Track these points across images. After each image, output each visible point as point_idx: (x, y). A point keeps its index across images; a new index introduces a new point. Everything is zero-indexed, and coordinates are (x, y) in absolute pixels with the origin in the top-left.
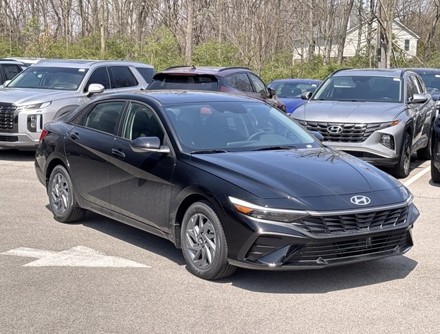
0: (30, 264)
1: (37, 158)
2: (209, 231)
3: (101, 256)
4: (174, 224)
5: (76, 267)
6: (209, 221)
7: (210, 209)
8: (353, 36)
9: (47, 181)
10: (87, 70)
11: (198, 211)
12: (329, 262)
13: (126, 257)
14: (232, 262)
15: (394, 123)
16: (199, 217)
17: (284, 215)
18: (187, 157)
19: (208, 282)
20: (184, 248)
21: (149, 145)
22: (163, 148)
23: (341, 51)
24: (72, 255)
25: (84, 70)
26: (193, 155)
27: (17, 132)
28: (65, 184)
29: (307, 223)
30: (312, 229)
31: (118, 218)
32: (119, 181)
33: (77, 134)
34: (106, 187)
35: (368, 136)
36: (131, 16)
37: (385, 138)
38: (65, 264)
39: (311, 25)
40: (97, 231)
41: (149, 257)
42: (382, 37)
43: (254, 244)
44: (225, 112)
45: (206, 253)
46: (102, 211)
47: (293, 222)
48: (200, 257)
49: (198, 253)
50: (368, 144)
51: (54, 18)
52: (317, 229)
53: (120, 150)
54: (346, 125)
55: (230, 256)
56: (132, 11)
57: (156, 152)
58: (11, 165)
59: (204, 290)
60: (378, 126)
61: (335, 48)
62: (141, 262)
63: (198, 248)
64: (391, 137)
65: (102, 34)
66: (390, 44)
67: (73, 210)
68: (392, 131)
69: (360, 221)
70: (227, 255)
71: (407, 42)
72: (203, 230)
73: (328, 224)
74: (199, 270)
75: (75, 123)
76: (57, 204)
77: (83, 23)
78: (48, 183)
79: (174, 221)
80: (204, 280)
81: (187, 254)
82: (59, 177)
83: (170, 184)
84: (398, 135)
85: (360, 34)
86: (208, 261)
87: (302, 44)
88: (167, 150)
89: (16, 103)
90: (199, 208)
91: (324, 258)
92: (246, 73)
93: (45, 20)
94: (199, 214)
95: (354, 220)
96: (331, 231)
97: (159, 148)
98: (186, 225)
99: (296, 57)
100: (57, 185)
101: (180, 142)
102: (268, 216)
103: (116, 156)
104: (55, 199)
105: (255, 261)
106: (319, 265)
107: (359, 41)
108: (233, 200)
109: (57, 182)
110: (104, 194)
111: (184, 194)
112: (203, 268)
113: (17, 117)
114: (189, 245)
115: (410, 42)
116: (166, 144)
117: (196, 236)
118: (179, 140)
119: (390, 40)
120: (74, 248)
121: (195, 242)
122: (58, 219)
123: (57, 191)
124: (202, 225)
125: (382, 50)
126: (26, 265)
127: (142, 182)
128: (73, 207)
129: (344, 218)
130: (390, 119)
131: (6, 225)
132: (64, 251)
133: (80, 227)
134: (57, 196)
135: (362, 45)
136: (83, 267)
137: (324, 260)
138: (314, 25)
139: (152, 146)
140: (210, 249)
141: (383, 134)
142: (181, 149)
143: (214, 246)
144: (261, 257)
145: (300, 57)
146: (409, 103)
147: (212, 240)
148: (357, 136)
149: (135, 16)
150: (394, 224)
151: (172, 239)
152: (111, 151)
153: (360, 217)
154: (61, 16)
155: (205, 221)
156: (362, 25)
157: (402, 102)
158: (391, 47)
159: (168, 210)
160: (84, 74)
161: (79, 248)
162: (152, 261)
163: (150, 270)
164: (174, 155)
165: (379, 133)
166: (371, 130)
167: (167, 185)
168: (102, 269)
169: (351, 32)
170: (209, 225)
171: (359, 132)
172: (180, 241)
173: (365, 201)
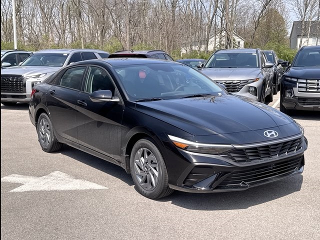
0: (15, 190)
1: (30, 108)
2: (152, 161)
3: (71, 179)
4: (124, 155)
5: (51, 191)
6: (152, 153)
7: (153, 144)
8: (212, 40)
9: (36, 124)
10: (68, 54)
11: (143, 146)
12: (250, 184)
13: (90, 180)
14: (172, 187)
15: (257, 80)
16: (144, 151)
17: (213, 148)
18: (133, 104)
19: (153, 201)
20: (133, 174)
21: (104, 96)
22: (115, 98)
23: (207, 47)
24: (49, 180)
25: (66, 55)
26: (137, 103)
27: (26, 93)
28: (48, 126)
29: (232, 155)
30: (237, 159)
31: (84, 150)
32: (84, 123)
33: (54, 91)
34: (75, 128)
35: (241, 88)
36: (98, 33)
37: (251, 89)
38: (42, 189)
39: (191, 34)
40: (70, 158)
41: (107, 179)
42: (228, 39)
43: (191, 173)
44: (159, 71)
45: (150, 179)
46: (73, 145)
47: (222, 154)
48: (146, 181)
49: (144, 178)
50: (241, 93)
51: (57, 35)
52: (241, 159)
53: (83, 101)
54: (227, 82)
55: (170, 182)
56: (98, 30)
57: (109, 102)
58: (23, 113)
59: (151, 209)
60: (247, 82)
61: (203, 47)
62: (101, 184)
63: (144, 175)
64: (255, 88)
65: (82, 42)
66: (232, 42)
67: (53, 144)
68: (255, 84)
69: (272, 150)
70: (167, 180)
71: (239, 42)
72: (148, 160)
73: (249, 154)
74: (145, 192)
75: (53, 83)
76: (43, 139)
77: (72, 36)
78: (37, 125)
79: (125, 153)
80: (150, 199)
81: (135, 179)
82: (44, 121)
83: (121, 125)
84: (259, 87)
85: (215, 39)
86: (152, 185)
87: (186, 45)
88: (117, 100)
89: (25, 75)
90: (144, 144)
91: (246, 181)
92: (163, 54)
93: (52, 36)
94: (144, 148)
95: (267, 150)
96: (251, 160)
97: (111, 99)
98: (134, 156)
99: (183, 51)
100: (43, 127)
101: (127, 93)
102: (200, 150)
103: (80, 105)
104: (42, 136)
105: (191, 187)
106: (242, 187)
107: (215, 42)
108: (172, 138)
109: (43, 125)
110: (74, 133)
111: (131, 133)
112: (148, 190)
113: (25, 83)
114: (137, 172)
115: (241, 43)
116: (117, 96)
117: (142, 165)
118: (126, 92)
119: (232, 41)
120: (52, 173)
121: (141, 169)
122: (45, 150)
123: (43, 131)
124: (147, 157)
125: (228, 46)
126: (12, 191)
127: (100, 124)
128: (54, 142)
129: (261, 149)
130: (254, 77)
131: (7, 156)
132: (44, 177)
133: (60, 155)
134: (43, 134)
135: (216, 45)
136: (56, 191)
137: (246, 183)
138: (192, 35)
139: (106, 97)
140: (153, 175)
141: (250, 87)
142: (128, 99)
143: (157, 174)
144: (196, 183)
145: (185, 52)
146: (263, 68)
147: (155, 169)
148: (235, 88)
149: (99, 33)
150: (295, 151)
151: (123, 166)
152: (77, 102)
153: (272, 147)
154: (61, 34)
155: (149, 154)
156: (216, 34)
157: (259, 67)
158: (232, 44)
159: (120, 145)
160: (66, 57)
161: (56, 173)
162: (110, 183)
163: (108, 191)
164: (123, 103)
165: (248, 86)
166: (243, 84)
167: (118, 126)
168: (71, 192)
169: (211, 38)
170: (152, 157)
171: (236, 86)
172: (130, 168)
173: (275, 135)
